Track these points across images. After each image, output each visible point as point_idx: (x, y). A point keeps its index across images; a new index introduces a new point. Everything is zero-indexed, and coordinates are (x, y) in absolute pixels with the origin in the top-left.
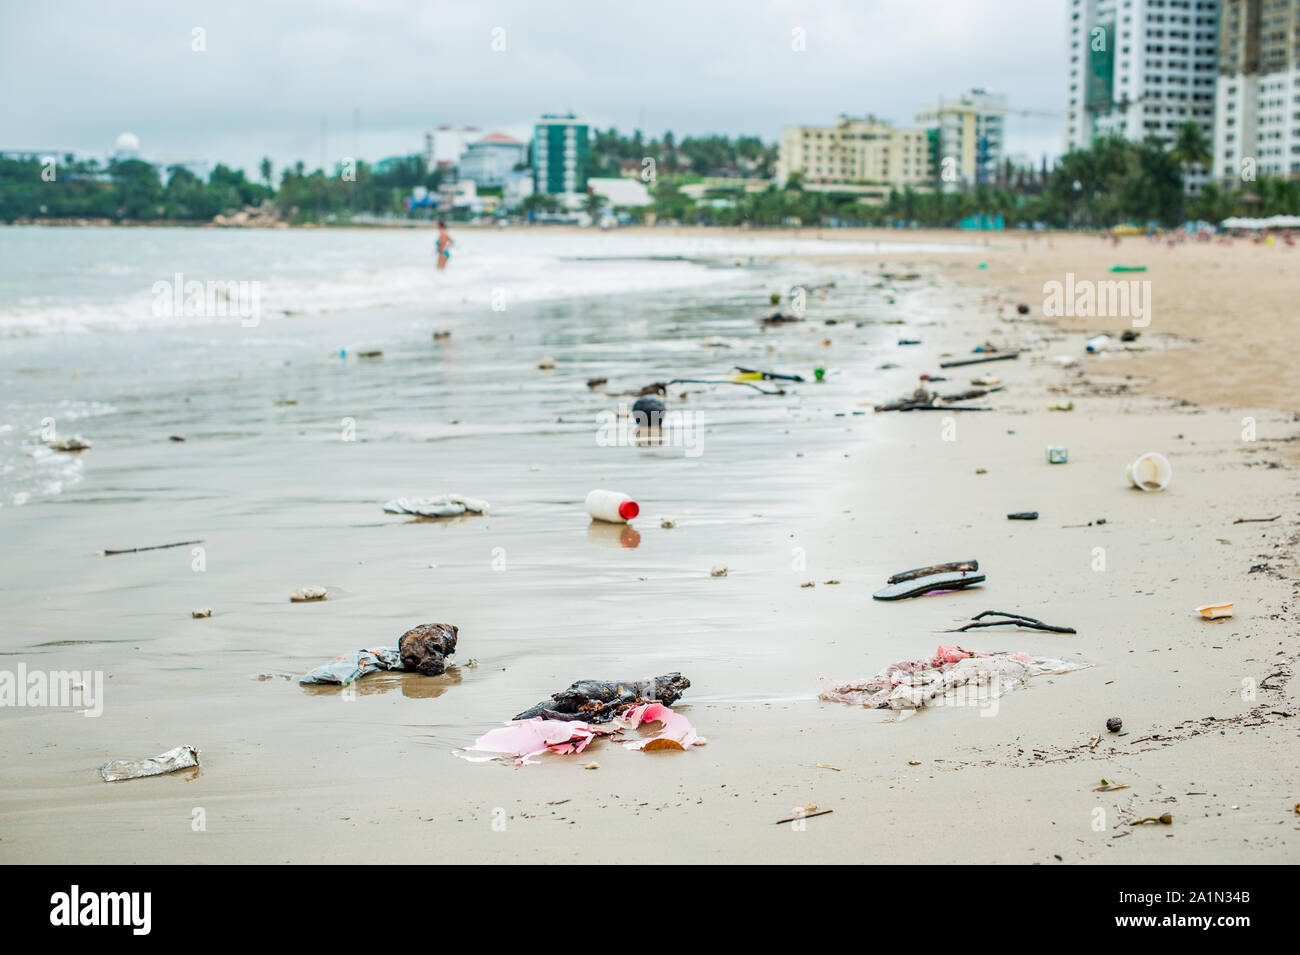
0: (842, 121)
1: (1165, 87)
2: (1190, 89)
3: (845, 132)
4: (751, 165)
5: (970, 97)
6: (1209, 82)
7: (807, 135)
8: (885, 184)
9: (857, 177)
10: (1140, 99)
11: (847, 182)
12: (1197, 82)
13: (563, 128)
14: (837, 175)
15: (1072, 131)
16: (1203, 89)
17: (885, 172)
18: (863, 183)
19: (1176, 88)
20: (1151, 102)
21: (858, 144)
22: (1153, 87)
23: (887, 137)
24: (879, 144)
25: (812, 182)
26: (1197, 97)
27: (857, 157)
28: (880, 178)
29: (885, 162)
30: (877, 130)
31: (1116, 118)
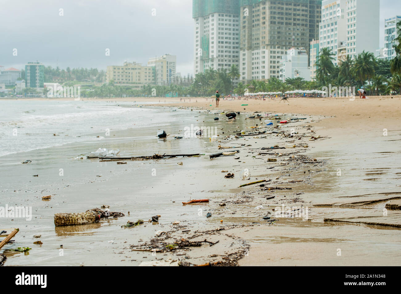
0: (125, 64)
1: (224, 54)
2: (232, 54)
3: (126, 67)
4: (95, 78)
5: (165, 56)
6: (237, 52)
7: (115, 69)
8: (140, 83)
9: (131, 81)
10: (217, 57)
11: (127, 83)
12: (233, 52)
13: (35, 66)
14: (124, 81)
15: (197, 67)
16: (235, 54)
17: (139, 80)
18: (132, 83)
19: (227, 54)
20: (220, 58)
21: (131, 71)
22: (221, 54)
23: (140, 69)
24: (137, 71)
25: (117, 83)
26: (234, 56)
27: (131, 75)
28: (138, 81)
29: (139, 77)
30: (137, 67)
31: (210, 63)
